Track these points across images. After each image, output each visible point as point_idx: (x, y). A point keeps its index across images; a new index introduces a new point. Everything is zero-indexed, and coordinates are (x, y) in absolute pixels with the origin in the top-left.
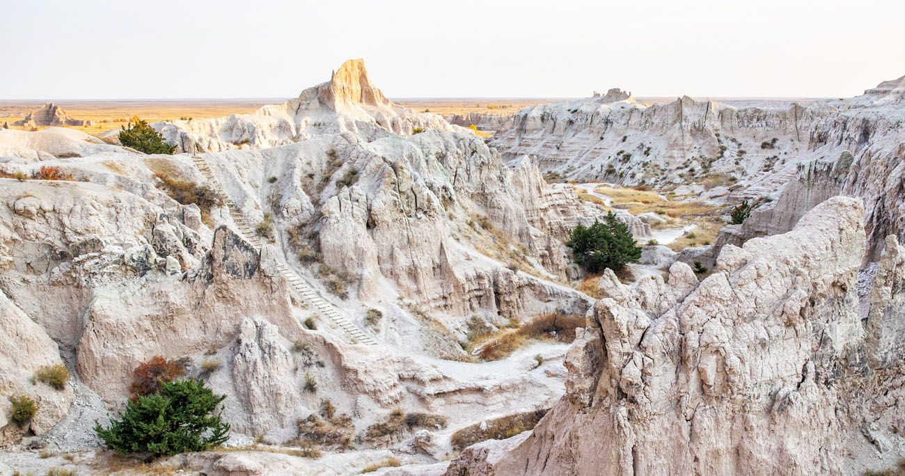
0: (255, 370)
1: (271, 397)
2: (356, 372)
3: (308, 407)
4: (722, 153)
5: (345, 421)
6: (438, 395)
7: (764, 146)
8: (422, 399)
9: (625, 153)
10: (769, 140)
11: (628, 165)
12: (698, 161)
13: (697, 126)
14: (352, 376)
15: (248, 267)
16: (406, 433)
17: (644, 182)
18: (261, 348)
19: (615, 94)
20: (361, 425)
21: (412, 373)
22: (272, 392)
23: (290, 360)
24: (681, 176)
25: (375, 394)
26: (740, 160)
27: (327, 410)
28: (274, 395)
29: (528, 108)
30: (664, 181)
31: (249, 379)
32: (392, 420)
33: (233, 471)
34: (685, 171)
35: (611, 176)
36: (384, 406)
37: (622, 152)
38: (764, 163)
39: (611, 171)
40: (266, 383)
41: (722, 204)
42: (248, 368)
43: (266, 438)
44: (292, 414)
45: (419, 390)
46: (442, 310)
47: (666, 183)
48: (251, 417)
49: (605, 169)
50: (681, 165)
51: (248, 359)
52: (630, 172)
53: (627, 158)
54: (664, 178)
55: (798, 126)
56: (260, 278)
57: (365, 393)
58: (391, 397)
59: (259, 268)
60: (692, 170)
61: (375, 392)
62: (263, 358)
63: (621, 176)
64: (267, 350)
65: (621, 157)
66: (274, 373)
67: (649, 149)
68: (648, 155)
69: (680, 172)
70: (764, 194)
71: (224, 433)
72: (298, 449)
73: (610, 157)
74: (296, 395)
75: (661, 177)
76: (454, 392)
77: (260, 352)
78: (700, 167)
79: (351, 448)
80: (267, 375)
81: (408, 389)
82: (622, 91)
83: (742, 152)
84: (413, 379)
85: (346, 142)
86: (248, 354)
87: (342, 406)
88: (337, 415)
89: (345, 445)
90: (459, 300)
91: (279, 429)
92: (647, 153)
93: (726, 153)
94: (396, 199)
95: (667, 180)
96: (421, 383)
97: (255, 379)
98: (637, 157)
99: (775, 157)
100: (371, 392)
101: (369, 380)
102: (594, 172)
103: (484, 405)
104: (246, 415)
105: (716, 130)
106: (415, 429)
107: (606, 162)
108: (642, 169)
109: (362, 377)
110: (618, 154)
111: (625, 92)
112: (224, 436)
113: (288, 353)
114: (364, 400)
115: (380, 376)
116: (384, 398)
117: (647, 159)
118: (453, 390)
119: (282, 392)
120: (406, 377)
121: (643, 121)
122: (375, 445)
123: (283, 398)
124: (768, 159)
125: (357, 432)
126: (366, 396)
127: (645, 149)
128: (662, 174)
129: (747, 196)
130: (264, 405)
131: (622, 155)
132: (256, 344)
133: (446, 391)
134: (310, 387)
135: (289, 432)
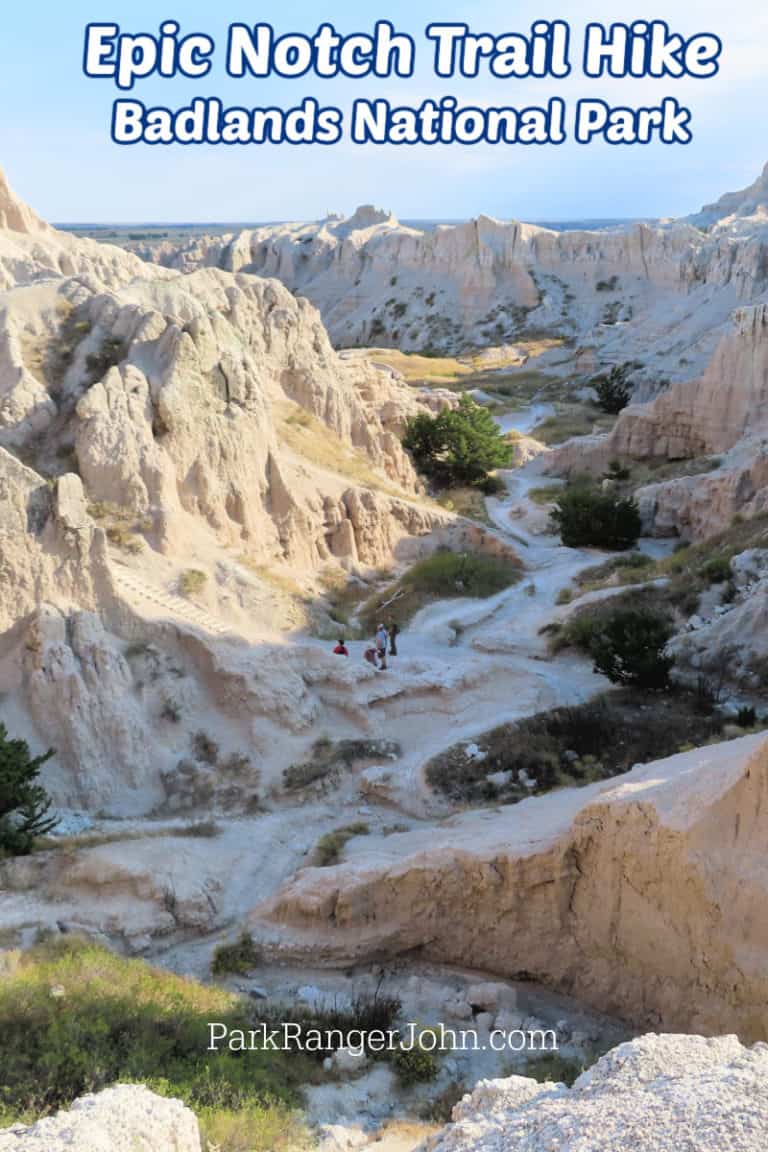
0: (73, 695)
1: (107, 739)
2: (241, 680)
3: (172, 750)
4: (540, 299)
5: (237, 766)
6: (373, 704)
7: (601, 287)
8: (348, 713)
9: (397, 303)
10: (607, 278)
11: (404, 320)
12: (508, 312)
13: (501, 259)
14: (235, 687)
15: (33, 514)
16: (344, 775)
17: (431, 345)
18: (77, 655)
19: (367, 216)
20: (270, 769)
21: (324, 673)
22: (107, 730)
23: (127, 668)
24: (486, 334)
25: (278, 714)
26: (568, 308)
27: (205, 748)
28: (111, 734)
29: (228, 237)
30: (460, 343)
31: (65, 712)
32: (317, 755)
33: (107, 883)
34: (491, 326)
35: (379, 338)
36: (298, 732)
37: (393, 301)
38: (602, 313)
39: (378, 328)
40: (96, 715)
41: (569, 373)
42: (59, 692)
43: (112, 811)
44: (147, 763)
45: (342, 700)
46: (281, 561)
47: (464, 346)
48: (76, 778)
49: (369, 327)
50: (483, 318)
51: (56, 677)
52: (409, 330)
53: (401, 310)
54: (461, 339)
55: (647, 258)
56: (56, 531)
57: (262, 713)
58: (305, 717)
59: (54, 516)
60: (499, 326)
61: (278, 711)
62: (84, 672)
63: (395, 336)
64: (89, 658)
65: (391, 308)
66: (107, 695)
67: (432, 296)
68: (432, 305)
69: (483, 328)
70: (631, 358)
71: (44, 811)
72: (178, 823)
73: (374, 310)
74: (147, 730)
75: (455, 336)
76: (396, 696)
77: (78, 664)
78: (511, 321)
79: (263, 810)
80: (96, 701)
81: (322, 699)
82: (377, 209)
83: (569, 298)
84: (327, 681)
85: (88, 292)
86: (55, 666)
87: (229, 741)
88: (223, 755)
89: (254, 807)
90: (303, 543)
91: (129, 791)
92: (430, 301)
93: (546, 301)
94: (197, 384)
95: (465, 341)
96: (344, 687)
97: (76, 710)
98: (417, 309)
99: (617, 303)
100: (271, 710)
101: (267, 693)
102: (353, 332)
103: (445, 712)
104: (67, 775)
105: (530, 266)
106: (358, 764)
107: (369, 317)
108: (426, 326)
109: (253, 687)
110: (387, 304)
111: (382, 212)
112: (45, 817)
113: (123, 660)
114: (262, 726)
115: (282, 683)
116: (296, 719)
117: (432, 311)
118: (394, 693)
119: (126, 727)
120: (315, 678)
121: (419, 255)
122: (301, 799)
123: (128, 738)
124: (607, 306)
125: (265, 780)
126: (265, 719)
127: (427, 296)
128: (456, 332)
129: (605, 361)
130: (96, 753)
131: (393, 305)
132: (68, 649)
133: (384, 696)
134: (170, 715)
135: (152, 795)
